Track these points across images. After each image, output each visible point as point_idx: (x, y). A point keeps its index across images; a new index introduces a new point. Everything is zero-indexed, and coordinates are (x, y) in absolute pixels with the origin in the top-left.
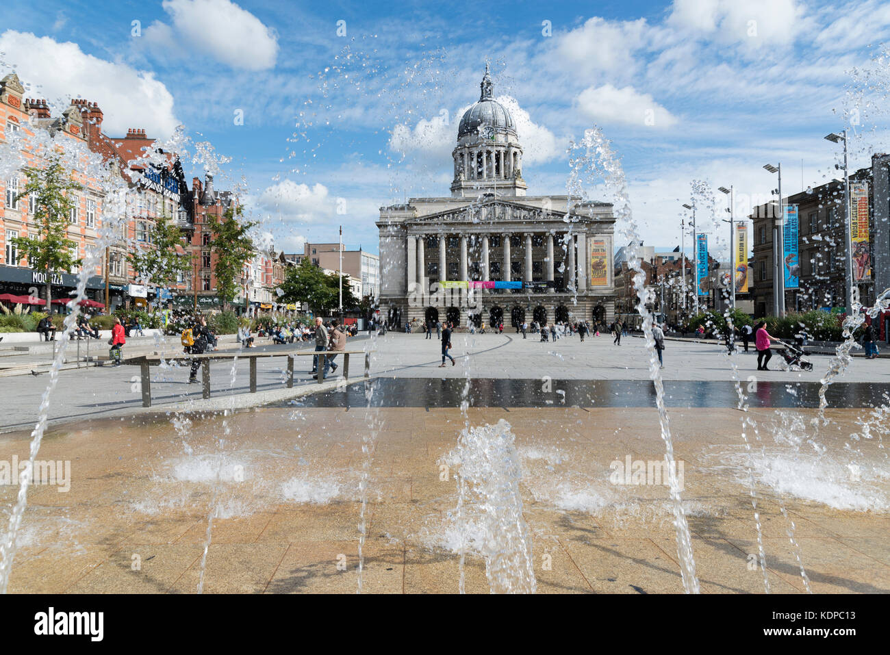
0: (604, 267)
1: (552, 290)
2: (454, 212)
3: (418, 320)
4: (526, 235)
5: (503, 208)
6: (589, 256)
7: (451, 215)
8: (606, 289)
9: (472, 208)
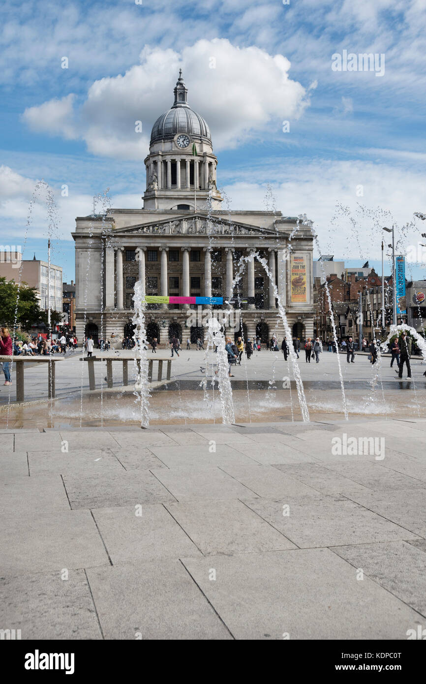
0: (304, 284)
1: (253, 306)
2: (154, 225)
3: (117, 336)
4: (227, 250)
5: (204, 222)
6: (289, 273)
7: (151, 228)
8: (306, 306)
9: (172, 222)
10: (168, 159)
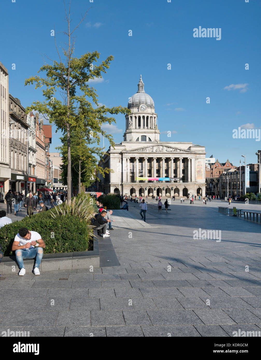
0: (202, 172)
1: (182, 181)
4: (171, 158)
6: (196, 168)
7: (141, 150)
8: (202, 181)
9: (150, 147)
10: (137, 116)
